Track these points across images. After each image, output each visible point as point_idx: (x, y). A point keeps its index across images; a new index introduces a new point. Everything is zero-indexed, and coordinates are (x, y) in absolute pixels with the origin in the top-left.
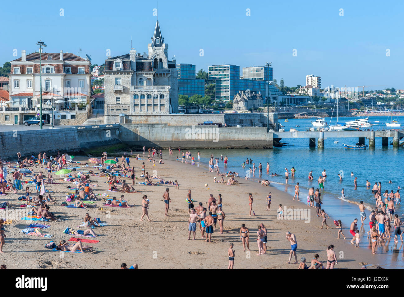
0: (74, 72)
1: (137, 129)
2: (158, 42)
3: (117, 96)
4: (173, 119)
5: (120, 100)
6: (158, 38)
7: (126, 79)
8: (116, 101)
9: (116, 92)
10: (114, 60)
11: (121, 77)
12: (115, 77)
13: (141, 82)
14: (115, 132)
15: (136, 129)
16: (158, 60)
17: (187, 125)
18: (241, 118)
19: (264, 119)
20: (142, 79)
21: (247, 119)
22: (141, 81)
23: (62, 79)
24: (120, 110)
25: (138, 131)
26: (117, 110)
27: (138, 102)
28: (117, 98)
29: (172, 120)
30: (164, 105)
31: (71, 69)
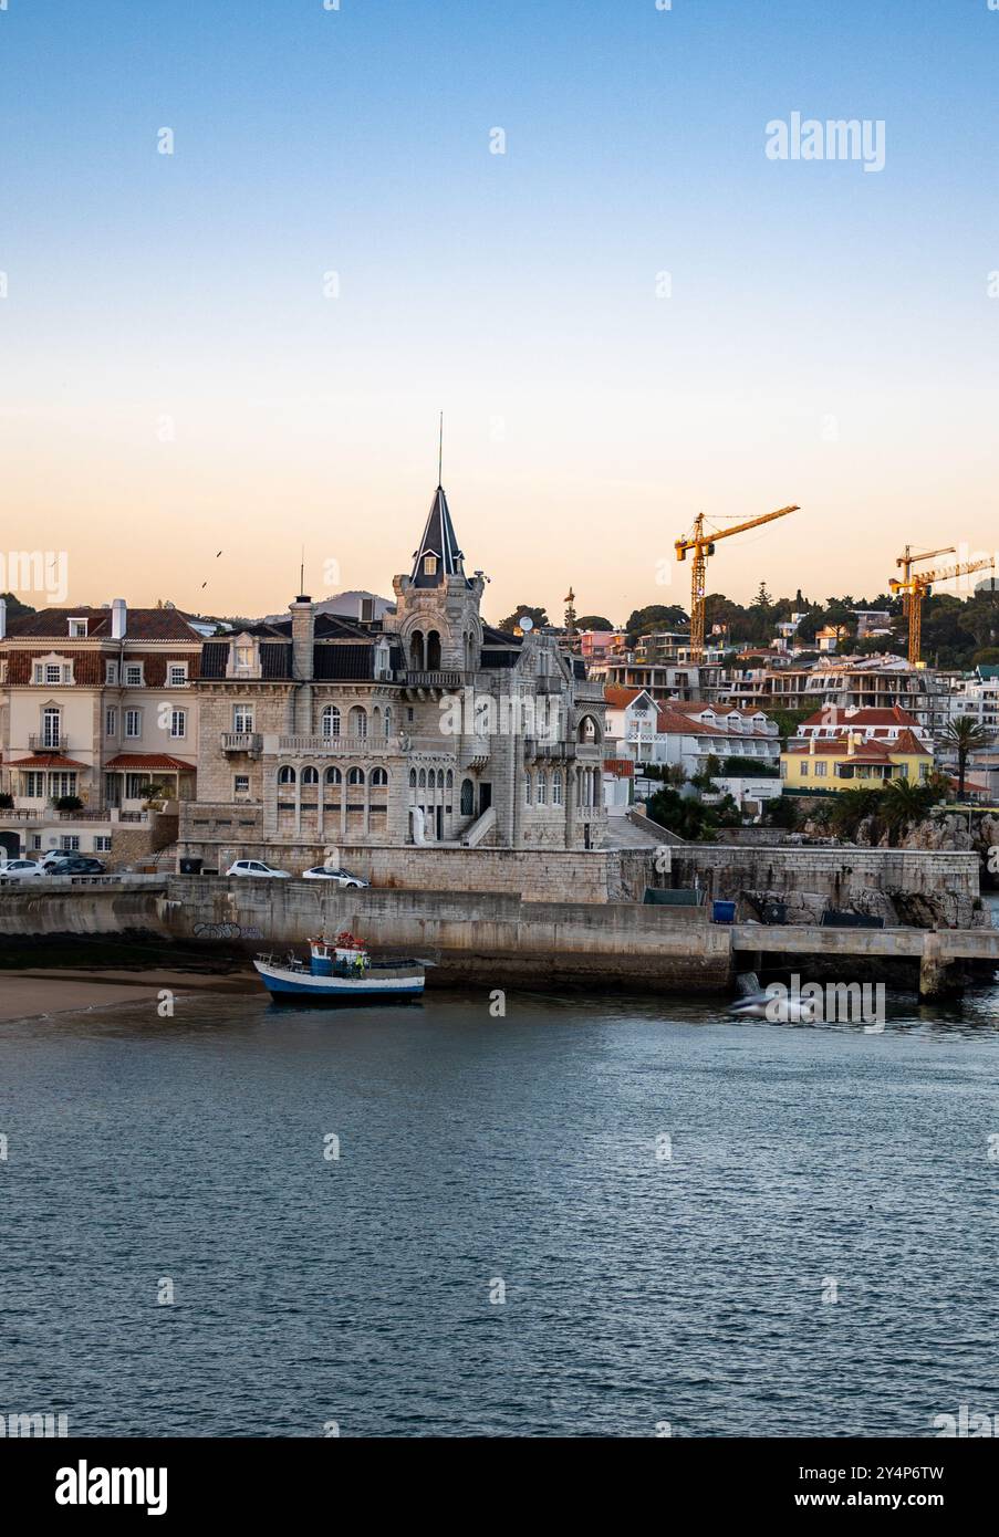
0: (152, 680)
1: (230, 896)
2: (430, 569)
3: (238, 774)
4: (413, 862)
5: (247, 787)
6: (430, 554)
7: (270, 711)
8: (233, 789)
9: (232, 756)
10: (231, 638)
11: (254, 702)
12: (232, 702)
13: (332, 722)
14: (154, 904)
15: (225, 896)
16: (425, 637)
17: (465, 889)
18: (787, 869)
19: (902, 874)
20: (334, 708)
21: (815, 872)
22: (332, 717)
23: (95, 705)
24: (230, 822)
25: (233, 904)
26: (219, 822)
27: (293, 794)
28: (239, 779)
29: (412, 865)
30: (384, 808)
31: (145, 668)
